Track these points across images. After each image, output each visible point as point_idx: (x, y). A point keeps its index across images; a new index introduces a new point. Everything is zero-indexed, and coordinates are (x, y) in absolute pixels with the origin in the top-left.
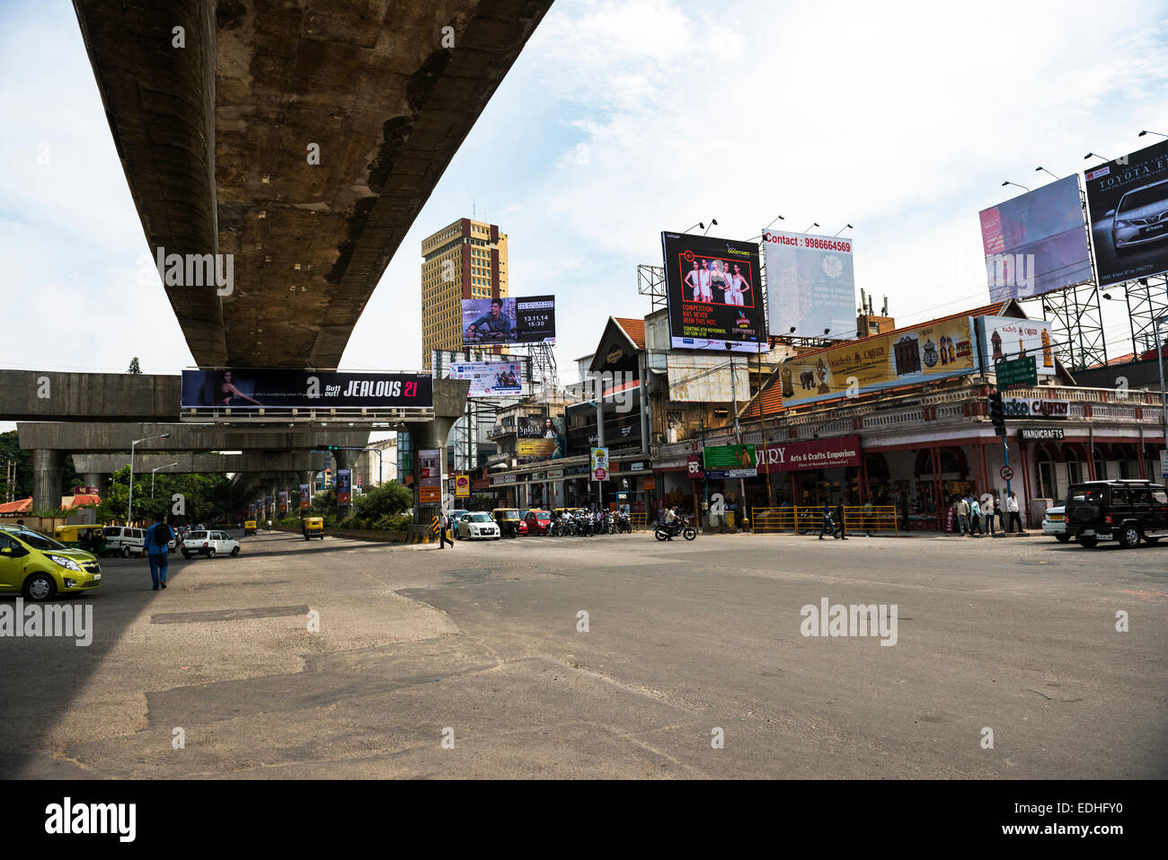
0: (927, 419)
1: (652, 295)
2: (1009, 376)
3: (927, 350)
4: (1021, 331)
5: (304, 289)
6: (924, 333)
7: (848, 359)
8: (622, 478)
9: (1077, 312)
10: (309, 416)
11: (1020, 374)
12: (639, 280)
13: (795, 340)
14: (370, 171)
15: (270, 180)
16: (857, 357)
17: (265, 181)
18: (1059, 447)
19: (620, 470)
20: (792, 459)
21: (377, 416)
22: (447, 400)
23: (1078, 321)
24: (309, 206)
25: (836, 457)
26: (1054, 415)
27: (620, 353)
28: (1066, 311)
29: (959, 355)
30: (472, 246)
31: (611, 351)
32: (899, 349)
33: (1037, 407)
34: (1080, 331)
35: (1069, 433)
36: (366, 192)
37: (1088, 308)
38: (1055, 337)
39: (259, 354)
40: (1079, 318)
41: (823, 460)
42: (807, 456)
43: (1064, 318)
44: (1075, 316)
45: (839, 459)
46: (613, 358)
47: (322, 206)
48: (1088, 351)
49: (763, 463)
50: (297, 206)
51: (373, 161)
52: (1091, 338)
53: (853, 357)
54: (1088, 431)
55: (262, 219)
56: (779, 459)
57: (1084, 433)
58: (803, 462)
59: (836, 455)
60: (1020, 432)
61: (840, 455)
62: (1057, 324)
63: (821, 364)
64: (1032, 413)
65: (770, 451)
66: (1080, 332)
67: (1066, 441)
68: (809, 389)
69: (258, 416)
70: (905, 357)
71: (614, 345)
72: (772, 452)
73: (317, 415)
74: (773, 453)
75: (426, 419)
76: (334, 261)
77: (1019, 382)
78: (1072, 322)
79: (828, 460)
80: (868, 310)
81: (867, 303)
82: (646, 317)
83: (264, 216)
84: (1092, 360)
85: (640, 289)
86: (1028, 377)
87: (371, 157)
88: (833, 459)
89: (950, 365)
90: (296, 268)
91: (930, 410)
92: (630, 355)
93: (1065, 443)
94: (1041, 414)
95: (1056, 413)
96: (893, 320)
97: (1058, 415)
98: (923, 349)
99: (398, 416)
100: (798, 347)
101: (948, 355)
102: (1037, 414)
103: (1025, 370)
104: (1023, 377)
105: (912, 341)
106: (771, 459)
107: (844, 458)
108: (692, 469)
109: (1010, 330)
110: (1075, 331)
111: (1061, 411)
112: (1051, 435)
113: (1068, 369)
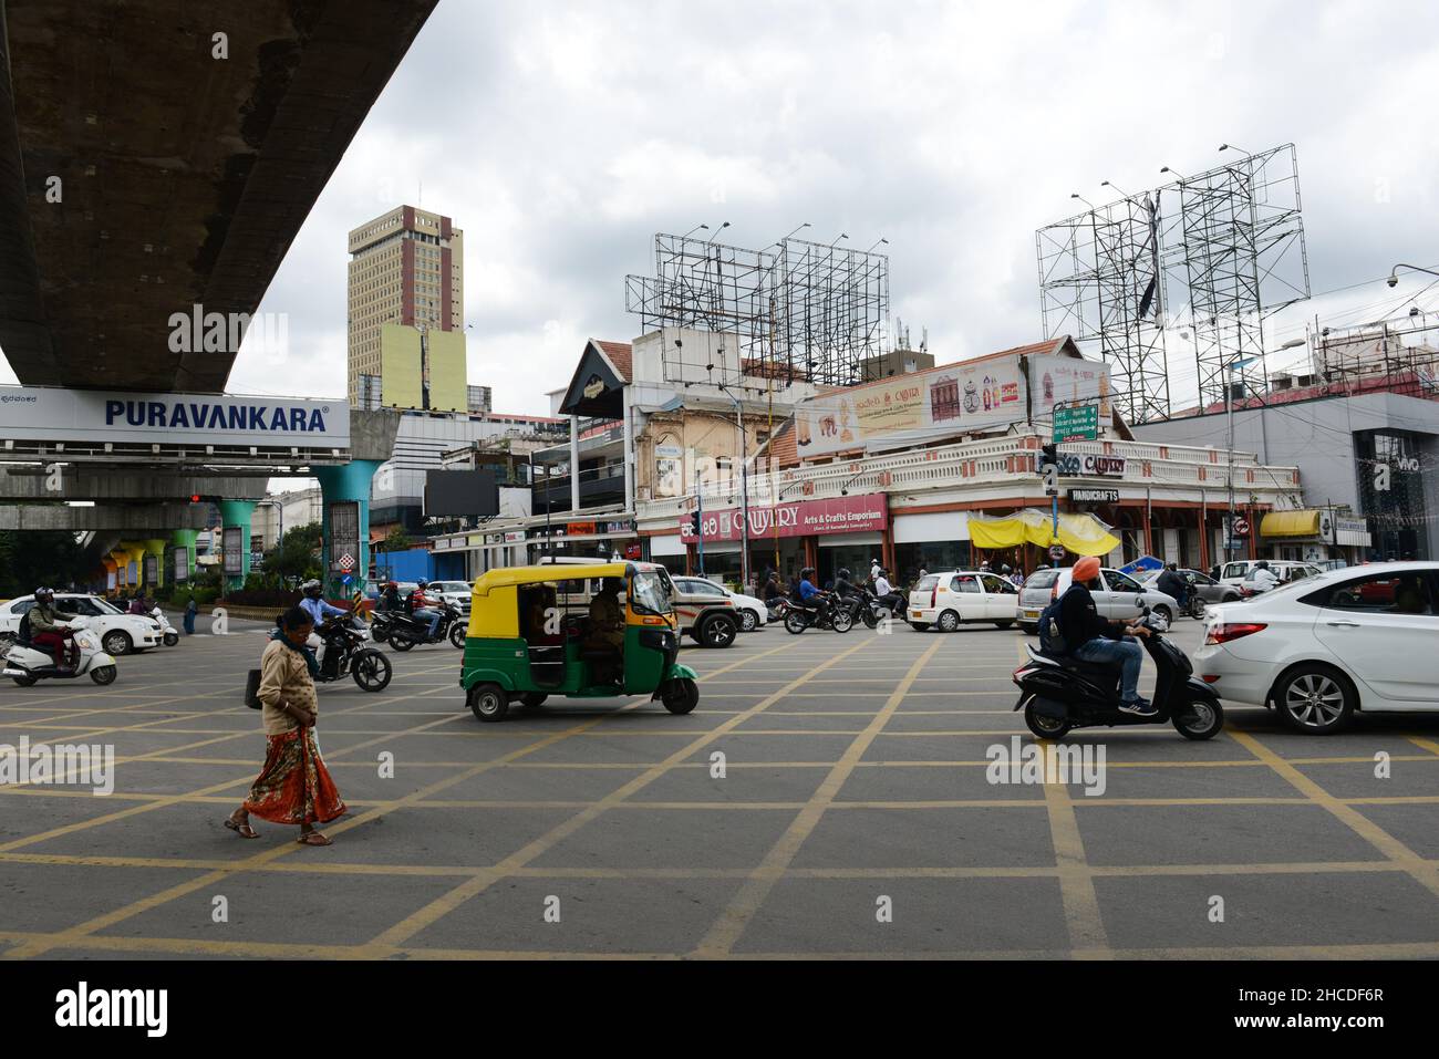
0: (965, 475)
1: (643, 313)
2: (1067, 426)
3: (968, 393)
4: (1076, 373)
5: (160, 280)
6: (966, 372)
7: (877, 401)
8: (599, 541)
9: (1140, 355)
10: (176, 455)
11: (1079, 425)
12: (627, 293)
13: (817, 377)
14: (242, 116)
15: (98, 120)
16: (887, 398)
17: (91, 121)
18: (1113, 512)
19: (598, 532)
20: (807, 521)
21: (272, 457)
22: (369, 439)
23: (1140, 365)
24: (161, 162)
25: (859, 519)
26: (1108, 473)
27: (600, 386)
28: (1128, 353)
29: (1005, 400)
30: (416, 242)
31: (590, 382)
32: (937, 390)
33: (1091, 464)
34: (1142, 377)
35: (1125, 494)
36: (240, 146)
37: (1152, 350)
38: (1114, 383)
39: (103, 368)
40: (1142, 361)
41: (843, 523)
42: (824, 517)
43: (1125, 361)
44: (1138, 359)
45: (862, 521)
46: (592, 391)
47: (177, 163)
48: (1149, 400)
49: (772, 525)
50: (141, 160)
51: (247, 102)
52: (1154, 387)
53: (882, 399)
54: (1146, 492)
55: (89, 176)
56: (791, 521)
57: (1140, 495)
58: (819, 524)
59: (858, 517)
60: (1070, 492)
61: (864, 516)
62: (1117, 369)
63: (844, 408)
64: (1085, 471)
65: (780, 510)
66: (1142, 379)
67: (1120, 504)
68: (829, 436)
69: (103, 453)
70: (942, 400)
71: (593, 375)
72: (783, 512)
73: (188, 455)
74: (784, 514)
75: (339, 463)
76: (201, 243)
77: (1077, 434)
78: (1134, 367)
79: (849, 523)
80: (905, 344)
81: (904, 335)
82: (634, 341)
83: (93, 173)
84: (1154, 411)
85: (627, 305)
86: (1088, 428)
87: (243, 96)
88: (855, 522)
89: (993, 410)
90: (146, 250)
91: (968, 464)
92: (612, 389)
93: (1119, 507)
94: (1095, 472)
95: (1111, 470)
96: (933, 356)
97: (1113, 473)
98: (964, 391)
99: (301, 457)
100: (819, 386)
101: (992, 399)
102: (1091, 472)
103: (1085, 421)
104: (1081, 429)
105: (951, 381)
106: (781, 521)
107: (868, 520)
108: (685, 532)
109: (1063, 371)
110: (1137, 377)
111: (1117, 469)
112: (1104, 497)
113: (1128, 421)
